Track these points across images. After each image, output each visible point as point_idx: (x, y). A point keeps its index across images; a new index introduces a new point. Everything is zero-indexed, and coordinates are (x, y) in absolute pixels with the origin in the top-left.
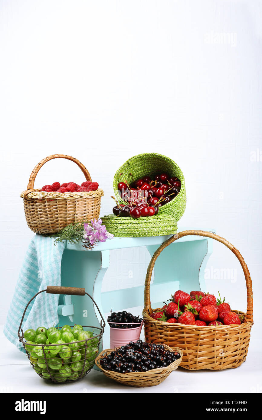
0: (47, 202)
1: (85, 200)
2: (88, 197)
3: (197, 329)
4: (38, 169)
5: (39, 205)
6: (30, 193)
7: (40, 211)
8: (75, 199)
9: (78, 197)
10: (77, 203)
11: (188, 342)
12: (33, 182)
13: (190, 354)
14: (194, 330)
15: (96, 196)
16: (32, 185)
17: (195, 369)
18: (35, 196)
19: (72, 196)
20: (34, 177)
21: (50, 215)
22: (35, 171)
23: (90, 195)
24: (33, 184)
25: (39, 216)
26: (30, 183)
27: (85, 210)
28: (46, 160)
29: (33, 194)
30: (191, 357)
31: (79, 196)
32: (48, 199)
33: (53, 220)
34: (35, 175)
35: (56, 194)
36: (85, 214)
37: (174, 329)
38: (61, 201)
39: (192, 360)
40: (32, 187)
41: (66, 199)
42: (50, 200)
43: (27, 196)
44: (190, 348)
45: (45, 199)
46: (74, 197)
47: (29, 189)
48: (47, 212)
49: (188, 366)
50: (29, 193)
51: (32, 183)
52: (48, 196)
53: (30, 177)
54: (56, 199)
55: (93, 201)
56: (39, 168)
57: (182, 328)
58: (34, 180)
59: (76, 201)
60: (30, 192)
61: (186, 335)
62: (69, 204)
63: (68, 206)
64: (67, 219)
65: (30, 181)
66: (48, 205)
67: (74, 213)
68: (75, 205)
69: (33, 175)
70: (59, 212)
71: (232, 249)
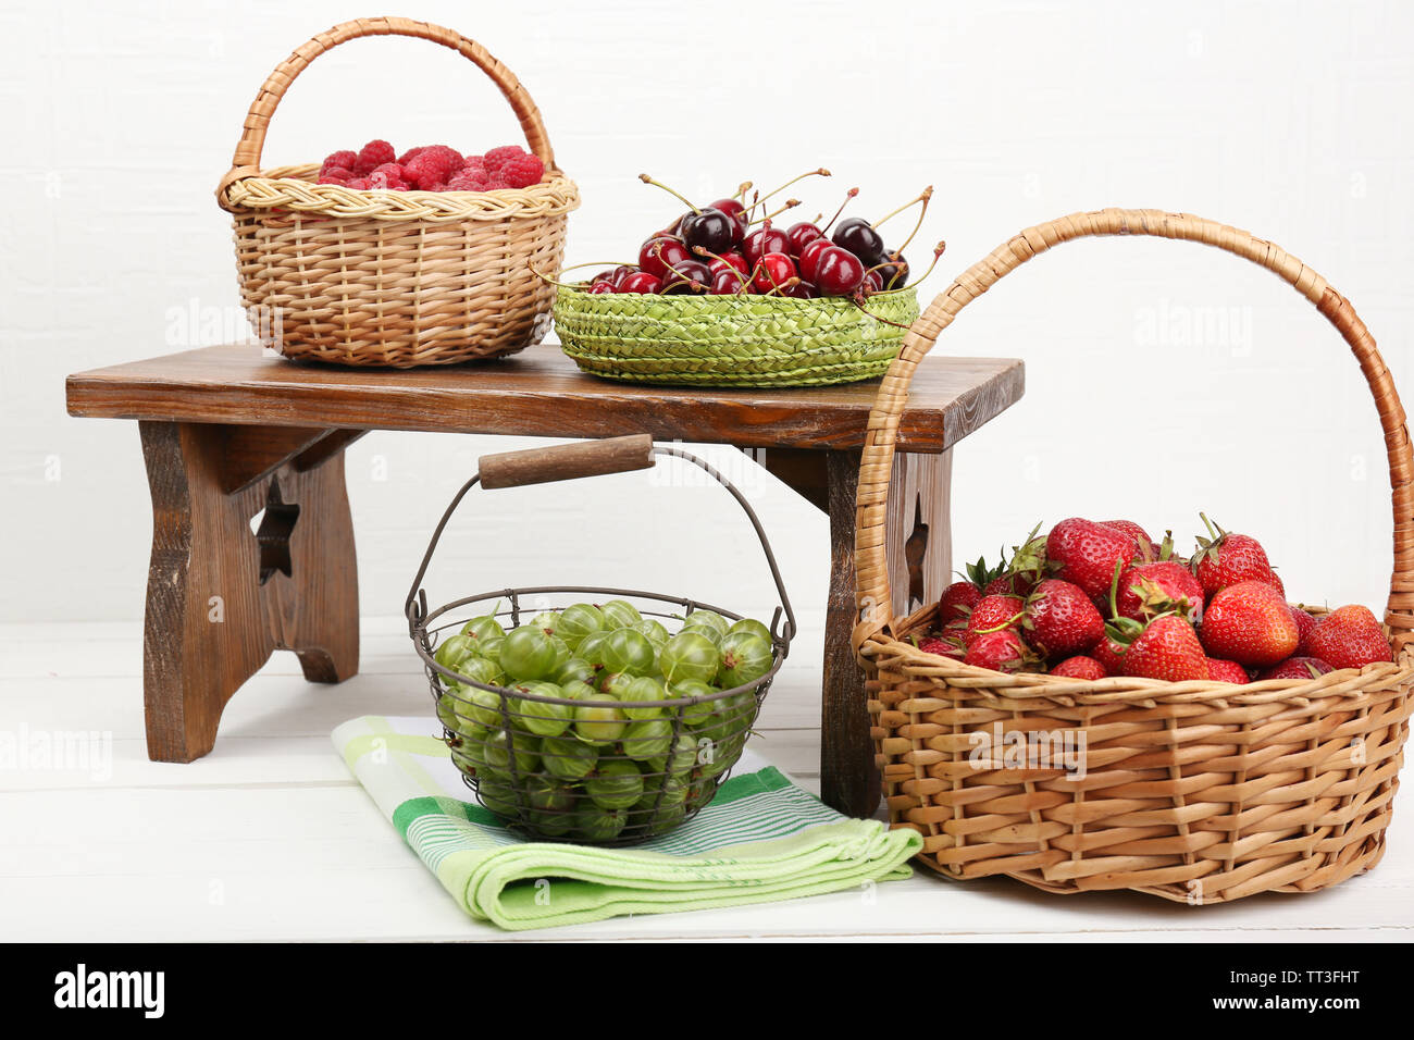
0: (298, 225)
1: (466, 226)
2: (474, 217)
3: (1234, 703)
4: (288, 79)
5: (273, 238)
6: (238, 182)
7: (275, 264)
8: (416, 221)
9: (426, 212)
10: (425, 237)
11: (1190, 769)
12: (260, 132)
13: (1194, 827)
14: (1223, 704)
15: (518, 215)
16: (256, 149)
17: (1219, 900)
18: (255, 195)
19: (401, 206)
20: (265, 112)
21: (310, 281)
22: (274, 88)
23: (487, 209)
24: (258, 143)
25: (271, 282)
26: (245, 137)
27: (463, 273)
28: (327, 43)
29: (250, 187)
30: (1198, 840)
31: (431, 211)
32: (302, 212)
33: (322, 306)
34: (270, 106)
35: (334, 196)
36: (463, 287)
37: (1117, 708)
38: (351, 224)
39: (1203, 854)
40: (256, 155)
41: (371, 220)
42: (312, 218)
43: (228, 196)
44: (1198, 796)
45: (293, 212)
46: (409, 210)
47: (239, 166)
48: (298, 271)
49: (1181, 886)
50: (234, 183)
51: (254, 140)
52: (298, 201)
53: (250, 113)
54: (334, 218)
55: (505, 232)
56: (292, 75)
57: (1162, 700)
58: (266, 125)
59: (418, 232)
60: (242, 180)
61: (1178, 734)
62: (387, 243)
63: (382, 249)
64: (381, 305)
65: (247, 129)
66: (305, 240)
67: (411, 281)
68: (416, 246)
69: (264, 106)
70: (345, 273)
71: (1321, 296)
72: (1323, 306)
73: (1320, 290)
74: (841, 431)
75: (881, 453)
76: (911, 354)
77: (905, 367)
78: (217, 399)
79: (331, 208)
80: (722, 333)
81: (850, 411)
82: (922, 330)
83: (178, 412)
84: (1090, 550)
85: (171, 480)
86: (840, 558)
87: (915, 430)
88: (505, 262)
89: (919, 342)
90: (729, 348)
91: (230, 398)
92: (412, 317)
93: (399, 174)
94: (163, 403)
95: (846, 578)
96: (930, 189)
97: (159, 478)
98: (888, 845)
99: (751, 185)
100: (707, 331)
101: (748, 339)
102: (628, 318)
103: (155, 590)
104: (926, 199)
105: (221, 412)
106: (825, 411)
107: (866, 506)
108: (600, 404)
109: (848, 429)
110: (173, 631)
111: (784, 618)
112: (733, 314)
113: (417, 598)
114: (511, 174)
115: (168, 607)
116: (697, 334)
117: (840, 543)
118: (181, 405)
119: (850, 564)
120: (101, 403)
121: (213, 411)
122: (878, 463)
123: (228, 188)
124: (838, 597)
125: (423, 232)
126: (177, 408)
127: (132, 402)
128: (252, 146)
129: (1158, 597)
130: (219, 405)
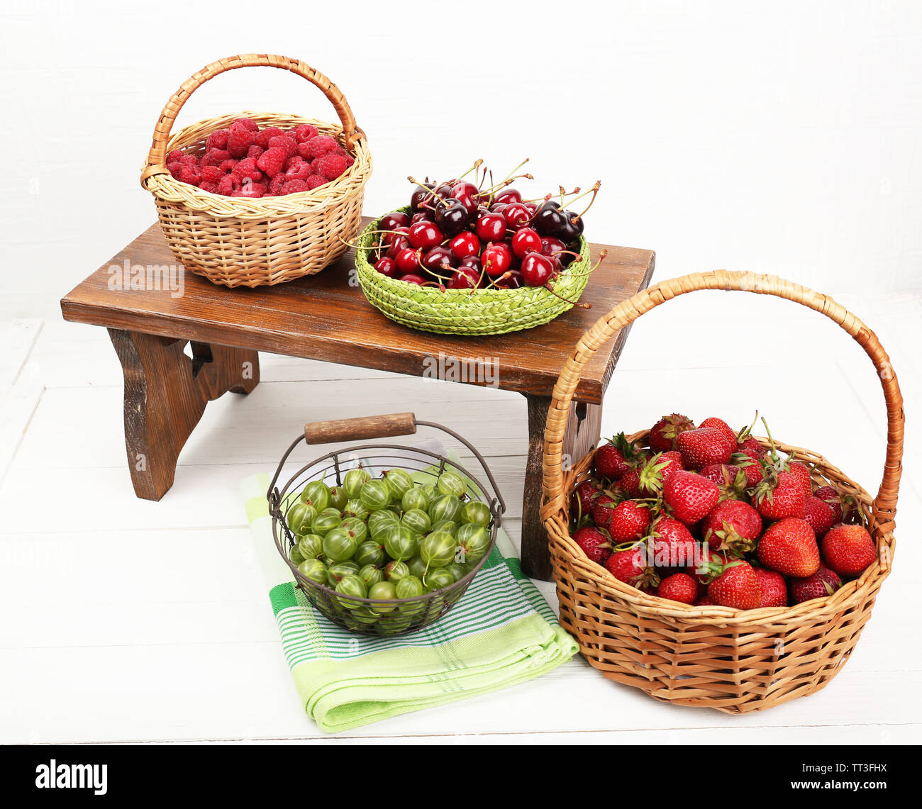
0: (191, 214)
4: (178, 107)
6: (152, 177)
10: (270, 226)
12: (163, 144)
13: (744, 681)
18: (162, 190)
20: (165, 130)
21: (202, 246)
22: (169, 113)
24: (163, 150)
26: (154, 146)
27: (297, 242)
28: (201, 80)
33: (210, 260)
34: (168, 125)
36: (297, 249)
40: (162, 159)
43: (147, 184)
45: (187, 207)
47: (152, 165)
48: (194, 238)
50: (148, 177)
51: (160, 148)
53: (156, 131)
56: (180, 104)
59: (266, 224)
60: (154, 175)
61: (739, 640)
62: (247, 230)
63: (243, 233)
64: (245, 263)
65: (155, 141)
66: (196, 223)
67: (264, 250)
68: (265, 231)
69: (164, 126)
70: (222, 245)
71: (856, 333)
72: (858, 338)
73: (857, 328)
74: (536, 385)
75: (560, 415)
76: (581, 358)
77: (577, 366)
78: (150, 322)
79: (210, 210)
80: (461, 314)
81: (543, 376)
82: (589, 344)
83: (128, 327)
84: (691, 503)
85: (130, 356)
86: (534, 443)
87: (583, 391)
88: (324, 230)
89: (587, 352)
90: (465, 323)
91: (157, 323)
92: (266, 269)
93: (253, 168)
94: (119, 321)
95: (538, 455)
96: (599, 183)
97: (123, 354)
98: (559, 652)
99: (482, 161)
100: (451, 313)
101: (477, 318)
102: (400, 298)
103: (128, 414)
104: (596, 191)
105: (154, 330)
106: (526, 373)
107: (550, 442)
108: (384, 353)
109: (540, 385)
110: (141, 438)
111: (498, 503)
112: (468, 303)
113: (273, 492)
114: (325, 170)
115: (137, 425)
116: (444, 314)
117: (534, 436)
118: (130, 323)
119: (540, 447)
120: (82, 317)
121: (149, 329)
122: (558, 420)
123: (146, 180)
124: (532, 466)
125: (269, 222)
126: (127, 325)
127: (100, 318)
128: (159, 152)
129: (733, 537)
130: (151, 326)
